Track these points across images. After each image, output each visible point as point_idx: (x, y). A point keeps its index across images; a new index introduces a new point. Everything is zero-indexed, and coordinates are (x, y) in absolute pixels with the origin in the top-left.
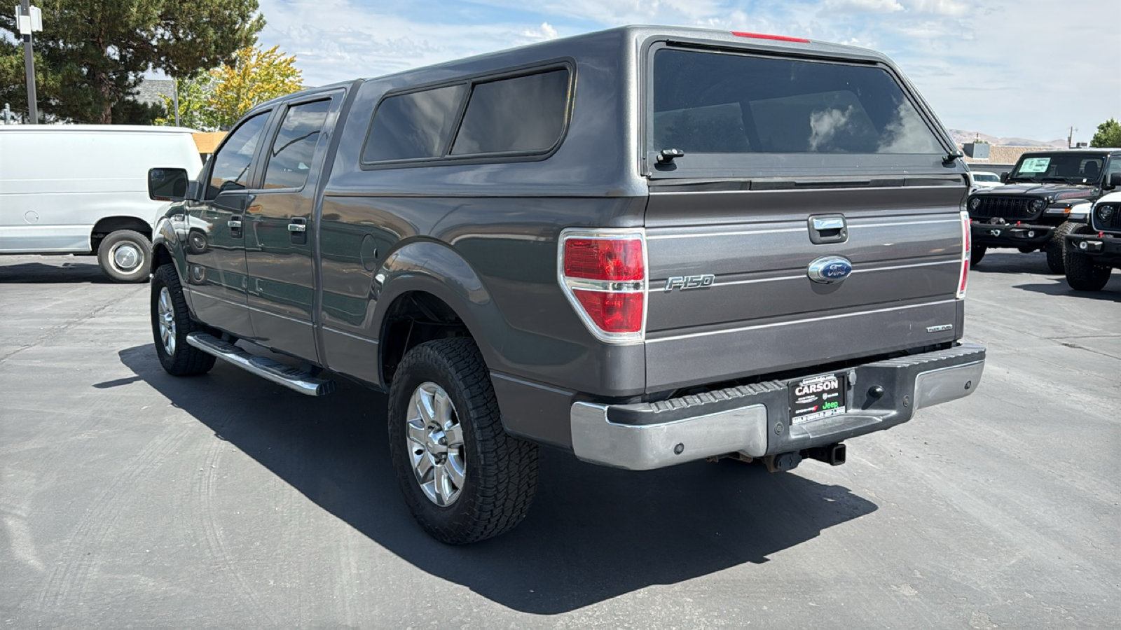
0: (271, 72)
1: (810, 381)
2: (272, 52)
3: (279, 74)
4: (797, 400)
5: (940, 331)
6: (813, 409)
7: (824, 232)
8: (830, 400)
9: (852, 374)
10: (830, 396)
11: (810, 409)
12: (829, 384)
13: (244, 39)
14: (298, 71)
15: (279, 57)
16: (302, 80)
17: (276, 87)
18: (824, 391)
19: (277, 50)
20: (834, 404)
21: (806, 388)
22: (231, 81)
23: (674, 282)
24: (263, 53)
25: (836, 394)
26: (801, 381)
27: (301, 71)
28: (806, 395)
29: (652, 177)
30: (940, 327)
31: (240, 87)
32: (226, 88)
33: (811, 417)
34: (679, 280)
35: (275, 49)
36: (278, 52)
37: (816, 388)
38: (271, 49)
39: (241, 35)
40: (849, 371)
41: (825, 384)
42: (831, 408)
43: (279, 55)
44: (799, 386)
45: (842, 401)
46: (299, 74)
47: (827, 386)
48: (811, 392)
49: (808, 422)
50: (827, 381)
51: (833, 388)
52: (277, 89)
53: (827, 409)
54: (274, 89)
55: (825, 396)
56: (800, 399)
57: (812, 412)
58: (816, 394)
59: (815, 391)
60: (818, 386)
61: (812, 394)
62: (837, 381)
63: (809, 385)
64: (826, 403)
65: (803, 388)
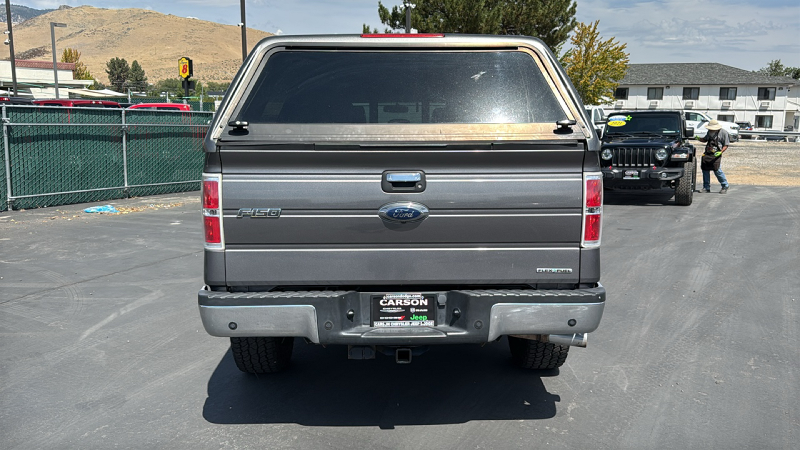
0: (605, 56)
1: (396, 296)
2: (609, 42)
3: (612, 57)
4: (382, 309)
5: (554, 273)
6: (400, 318)
7: (396, 184)
8: (418, 314)
9: (442, 297)
10: (418, 310)
11: (396, 318)
12: (417, 301)
13: (559, 36)
14: (626, 54)
15: (614, 45)
16: (628, 60)
17: (607, 67)
18: (411, 306)
19: (613, 41)
21: (391, 301)
22: (577, 65)
23: (243, 212)
24: (602, 43)
25: (426, 310)
26: (385, 295)
27: (629, 54)
28: (391, 306)
29: (222, 140)
30: (554, 270)
31: (583, 69)
32: (574, 70)
33: (396, 324)
34: (249, 211)
35: (612, 39)
36: (613, 42)
37: (403, 303)
38: (609, 39)
39: (558, 34)
40: (438, 293)
41: (413, 301)
42: (419, 320)
43: (614, 43)
44: (382, 299)
45: (431, 316)
46: (627, 57)
47: (415, 302)
48: (397, 304)
49: (390, 327)
50: (416, 299)
51: (421, 304)
52: (609, 68)
53: (415, 320)
54: (606, 69)
55: (412, 310)
56: (384, 309)
57: (397, 320)
58: (403, 307)
59: (401, 304)
60: (405, 301)
61: (399, 306)
62: (426, 300)
63: (394, 300)
64: (414, 315)
65: (388, 301)
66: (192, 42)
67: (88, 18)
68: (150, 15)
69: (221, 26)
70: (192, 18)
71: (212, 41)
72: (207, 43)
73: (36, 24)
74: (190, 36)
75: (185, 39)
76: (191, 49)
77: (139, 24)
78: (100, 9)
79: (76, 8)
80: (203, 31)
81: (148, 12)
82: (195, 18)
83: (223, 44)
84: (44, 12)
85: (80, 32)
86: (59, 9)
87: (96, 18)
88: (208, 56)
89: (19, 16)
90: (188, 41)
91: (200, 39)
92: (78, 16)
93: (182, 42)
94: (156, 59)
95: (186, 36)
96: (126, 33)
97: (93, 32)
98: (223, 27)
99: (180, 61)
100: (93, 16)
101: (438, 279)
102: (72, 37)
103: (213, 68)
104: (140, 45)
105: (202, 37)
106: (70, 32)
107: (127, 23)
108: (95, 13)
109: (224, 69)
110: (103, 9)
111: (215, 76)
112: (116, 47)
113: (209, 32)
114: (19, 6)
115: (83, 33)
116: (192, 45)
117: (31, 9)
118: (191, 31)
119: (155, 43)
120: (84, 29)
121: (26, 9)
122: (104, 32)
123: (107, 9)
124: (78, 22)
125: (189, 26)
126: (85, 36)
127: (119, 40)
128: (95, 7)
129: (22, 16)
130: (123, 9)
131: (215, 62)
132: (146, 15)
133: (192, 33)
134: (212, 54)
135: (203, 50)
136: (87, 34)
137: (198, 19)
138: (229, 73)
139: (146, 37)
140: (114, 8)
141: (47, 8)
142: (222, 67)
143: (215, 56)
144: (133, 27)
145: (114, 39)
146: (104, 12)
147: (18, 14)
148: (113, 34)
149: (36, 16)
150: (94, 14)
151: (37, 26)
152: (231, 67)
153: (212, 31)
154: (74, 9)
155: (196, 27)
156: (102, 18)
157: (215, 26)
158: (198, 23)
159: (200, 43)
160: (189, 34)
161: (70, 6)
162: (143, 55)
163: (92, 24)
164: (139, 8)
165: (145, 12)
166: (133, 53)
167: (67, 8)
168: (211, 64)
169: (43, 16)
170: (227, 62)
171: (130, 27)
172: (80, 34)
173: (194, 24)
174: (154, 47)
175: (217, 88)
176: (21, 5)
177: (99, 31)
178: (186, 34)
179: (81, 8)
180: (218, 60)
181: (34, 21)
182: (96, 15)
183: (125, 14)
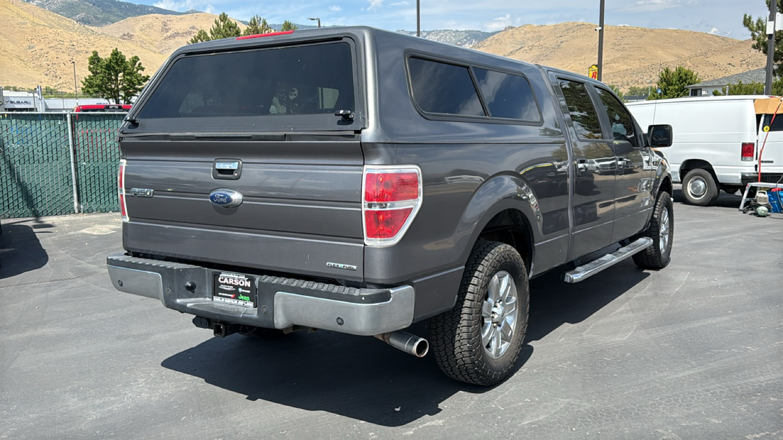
1: (228, 275)
5: (341, 268)
6: (232, 296)
8: (244, 294)
9: (257, 280)
10: (243, 291)
11: (229, 295)
12: (243, 282)
18: (239, 286)
20: (248, 298)
21: (226, 279)
25: (249, 292)
26: (221, 273)
28: (226, 284)
29: (123, 132)
30: (341, 265)
33: (228, 301)
40: (255, 277)
41: (240, 281)
42: (244, 300)
44: (220, 276)
45: (252, 297)
48: (230, 283)
49: (224, 303)
50: (242, 280)
51: (246, 286)
53: (241, 299)
55: (240, 290)
56: (221, 285)
57: (230, 297)
58: (234, 286)
59: (233, 283)
60: (235, 281)
61: (231, 285)
62: (249, 282)
63: (229, 278)
64: (241, 295)
65: (224, 278)
66: (620, 49)
67: (528, 35)
68: (583, 26)
69: (651, 31)
70: (622, 25)
71: (641, 46)
72: (634, 49)
73: (485, 45)
74: (619, 43)
75: (613, 47)
76: (619, 56)
77: (571, 37)
78: (539, 26)
79: (519, 28)
80: (633, 38)
81: (581, 24)
82: (626, 25)
83: (652, 48)
84: (493, 34)
85: (520, 49)
86: (504, 30)
87: (534, 35)
88: (635, 61)
89: (473, 40)
90: (616, 48)
91: (629, 45)
92: (520, 34)
93: (611, 50)
94: (584, 68)
95: (615, 44)
96: (559, 46)
97: (530, 47)
98: (653, 32)
99: (590, 69)
100: (532, 33)
101: (252, 263)
102: (513, 54)
103: (639, 72)
104: (571, 56)
105: (631, 43)
106: (512, 50)
107: (561, 36)
108: (534, 30)
109: (649, 73)
110: (542, 26)
111: (639, 81)
112: (549, 59)
113: (638, 37)
114: (474, 31)
115: (522, 49)
116: (620, 51)
117: (484, 32)
118: (621, 38)
119: (584, 53)
120: (523, 45)
121: (479, 33)
122: (540, 47)
123: (545, 26)
124: (520, 40)
125: (619, 33)
126: (523, 52)
127: (553, 53)
128: (534, 25)
129: (476, 39)
130: (559, 24)
131: (641, 67)
132: (579, 27)
133: (622, 41)
134: (639, 59)
135: (631, 55)
136: (526, 50)
137: (629, 26)
138: (654, 77)
139: (577, 48)
140: (551, 24)
141: (496, 31)
142: (648, 71)
143: (643, 61)
144: (566, 40)
145: (548, 52)
146: (542, 29)
147: (473, 38)
148: (547, 48)
149: (486, 38)
150: (533, 32)
151: (486, 47)
152: (657, 70)
153: (642, 36)
154: (517, 29)
155: (626, 34)
156: (540, 34)
157: (645, 31)
158: (628, 30)
159: (628, 49)
160: (618, 42)
161: (514, 26)
162: (572, 65)
163: (531, 40)
164: (573, 21)
165: (579, 24)
166: (563, 64)
167: (511, 29)
168: (637, 69)
169: (492, 37)
170: (653, 66)
171: (563, 40)
172: (520, 50)
173: (624, 31)
174: (583, 57)
175: (639, 92)
176: (475, 30)
177: (537, 46)
178: (616, 41)
179: (523, 27)
180: (645, 65)
181: (484, 43)
182: (534, 32)
183: (560, 28)
